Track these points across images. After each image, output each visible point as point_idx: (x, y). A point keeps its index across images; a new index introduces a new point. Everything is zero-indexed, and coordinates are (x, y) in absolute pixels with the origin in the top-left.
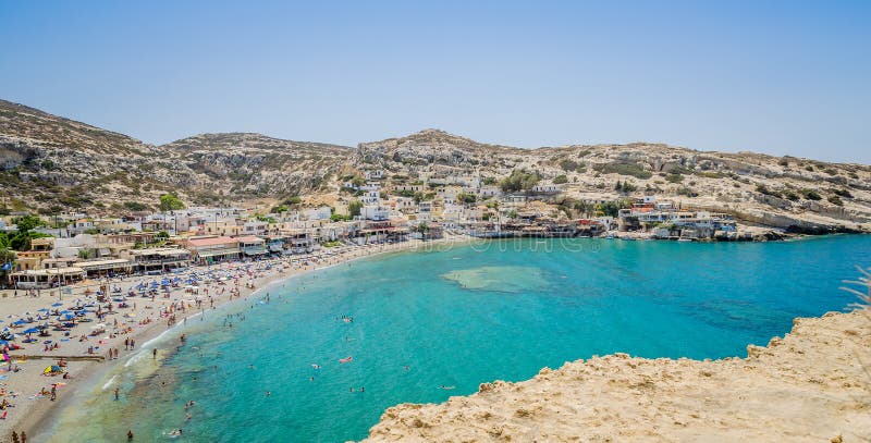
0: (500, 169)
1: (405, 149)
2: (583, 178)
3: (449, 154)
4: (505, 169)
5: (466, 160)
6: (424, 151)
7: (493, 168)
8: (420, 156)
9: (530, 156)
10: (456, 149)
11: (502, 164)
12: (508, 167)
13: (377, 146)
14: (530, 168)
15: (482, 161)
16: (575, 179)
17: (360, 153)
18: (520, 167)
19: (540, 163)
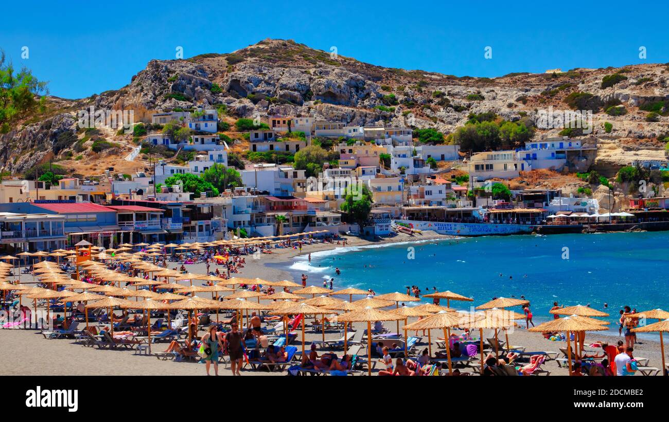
0: (442, 112)
1: (250, 74)
2: (624, 124)
3: (342, 82)
4: (454, 114)
5: (373, 95)
6: (289, 77)
7: (428, 112)
8: (283, 87)
9: (497, 89)
10: (353, 75)
11: (444, 103)
12: (458, 109)
13: (191, 67)
14: (505, 110)
15: (401, 98)
16: (609, 128)
17: (158, 79)
18: (483, 107)
19: (523, 100)
